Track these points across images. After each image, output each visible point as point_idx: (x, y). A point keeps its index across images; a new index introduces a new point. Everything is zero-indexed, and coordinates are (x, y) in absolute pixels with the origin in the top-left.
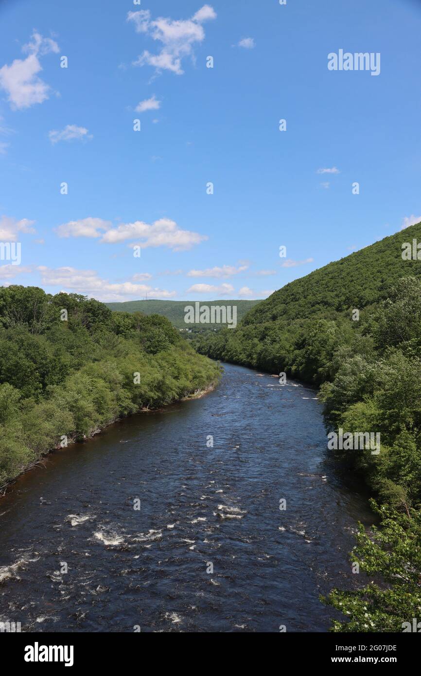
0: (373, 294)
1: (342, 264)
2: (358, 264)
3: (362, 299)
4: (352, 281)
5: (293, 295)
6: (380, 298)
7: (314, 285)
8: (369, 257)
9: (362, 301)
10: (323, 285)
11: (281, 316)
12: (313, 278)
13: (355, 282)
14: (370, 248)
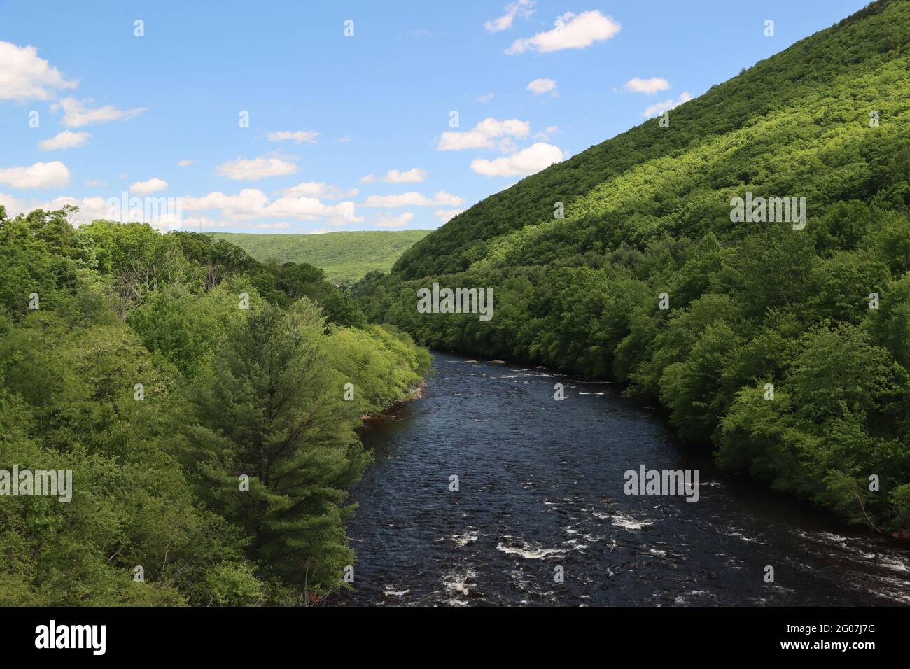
0: (648, 222)
1: (576, 167)
2: (605, 167)
3: (629, 230)
4: (600, 198)
5: (492, 223)
6: (661, 229)
7: (530, 205)
8: (624, 156)
9: (629, 233)
10: (548, 204)
11: (476, 260)
12: (527, 194)
13: (606, 199)
14: (624, 138)
